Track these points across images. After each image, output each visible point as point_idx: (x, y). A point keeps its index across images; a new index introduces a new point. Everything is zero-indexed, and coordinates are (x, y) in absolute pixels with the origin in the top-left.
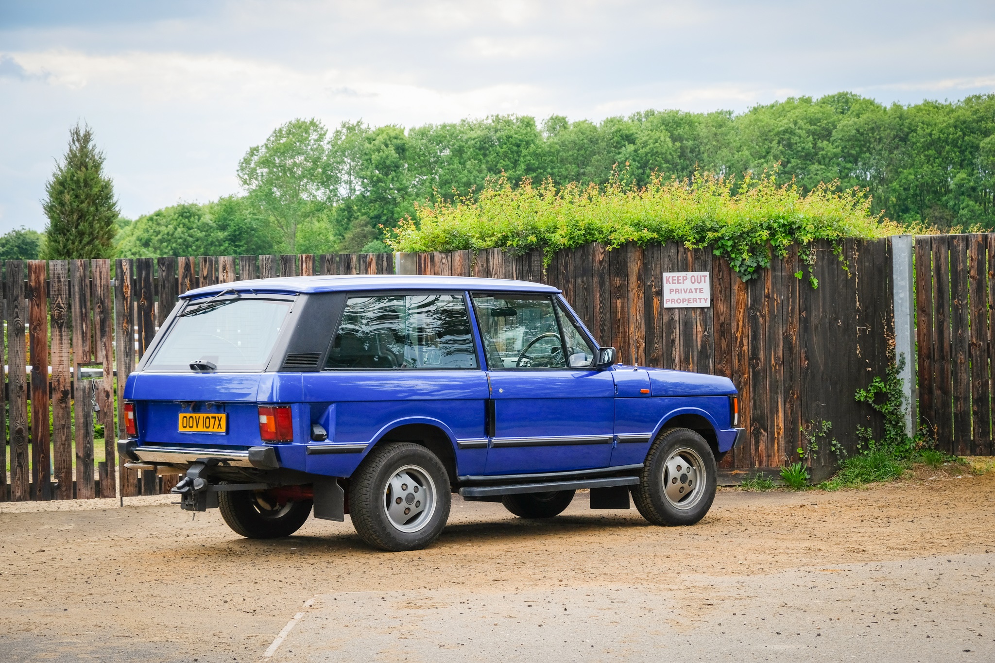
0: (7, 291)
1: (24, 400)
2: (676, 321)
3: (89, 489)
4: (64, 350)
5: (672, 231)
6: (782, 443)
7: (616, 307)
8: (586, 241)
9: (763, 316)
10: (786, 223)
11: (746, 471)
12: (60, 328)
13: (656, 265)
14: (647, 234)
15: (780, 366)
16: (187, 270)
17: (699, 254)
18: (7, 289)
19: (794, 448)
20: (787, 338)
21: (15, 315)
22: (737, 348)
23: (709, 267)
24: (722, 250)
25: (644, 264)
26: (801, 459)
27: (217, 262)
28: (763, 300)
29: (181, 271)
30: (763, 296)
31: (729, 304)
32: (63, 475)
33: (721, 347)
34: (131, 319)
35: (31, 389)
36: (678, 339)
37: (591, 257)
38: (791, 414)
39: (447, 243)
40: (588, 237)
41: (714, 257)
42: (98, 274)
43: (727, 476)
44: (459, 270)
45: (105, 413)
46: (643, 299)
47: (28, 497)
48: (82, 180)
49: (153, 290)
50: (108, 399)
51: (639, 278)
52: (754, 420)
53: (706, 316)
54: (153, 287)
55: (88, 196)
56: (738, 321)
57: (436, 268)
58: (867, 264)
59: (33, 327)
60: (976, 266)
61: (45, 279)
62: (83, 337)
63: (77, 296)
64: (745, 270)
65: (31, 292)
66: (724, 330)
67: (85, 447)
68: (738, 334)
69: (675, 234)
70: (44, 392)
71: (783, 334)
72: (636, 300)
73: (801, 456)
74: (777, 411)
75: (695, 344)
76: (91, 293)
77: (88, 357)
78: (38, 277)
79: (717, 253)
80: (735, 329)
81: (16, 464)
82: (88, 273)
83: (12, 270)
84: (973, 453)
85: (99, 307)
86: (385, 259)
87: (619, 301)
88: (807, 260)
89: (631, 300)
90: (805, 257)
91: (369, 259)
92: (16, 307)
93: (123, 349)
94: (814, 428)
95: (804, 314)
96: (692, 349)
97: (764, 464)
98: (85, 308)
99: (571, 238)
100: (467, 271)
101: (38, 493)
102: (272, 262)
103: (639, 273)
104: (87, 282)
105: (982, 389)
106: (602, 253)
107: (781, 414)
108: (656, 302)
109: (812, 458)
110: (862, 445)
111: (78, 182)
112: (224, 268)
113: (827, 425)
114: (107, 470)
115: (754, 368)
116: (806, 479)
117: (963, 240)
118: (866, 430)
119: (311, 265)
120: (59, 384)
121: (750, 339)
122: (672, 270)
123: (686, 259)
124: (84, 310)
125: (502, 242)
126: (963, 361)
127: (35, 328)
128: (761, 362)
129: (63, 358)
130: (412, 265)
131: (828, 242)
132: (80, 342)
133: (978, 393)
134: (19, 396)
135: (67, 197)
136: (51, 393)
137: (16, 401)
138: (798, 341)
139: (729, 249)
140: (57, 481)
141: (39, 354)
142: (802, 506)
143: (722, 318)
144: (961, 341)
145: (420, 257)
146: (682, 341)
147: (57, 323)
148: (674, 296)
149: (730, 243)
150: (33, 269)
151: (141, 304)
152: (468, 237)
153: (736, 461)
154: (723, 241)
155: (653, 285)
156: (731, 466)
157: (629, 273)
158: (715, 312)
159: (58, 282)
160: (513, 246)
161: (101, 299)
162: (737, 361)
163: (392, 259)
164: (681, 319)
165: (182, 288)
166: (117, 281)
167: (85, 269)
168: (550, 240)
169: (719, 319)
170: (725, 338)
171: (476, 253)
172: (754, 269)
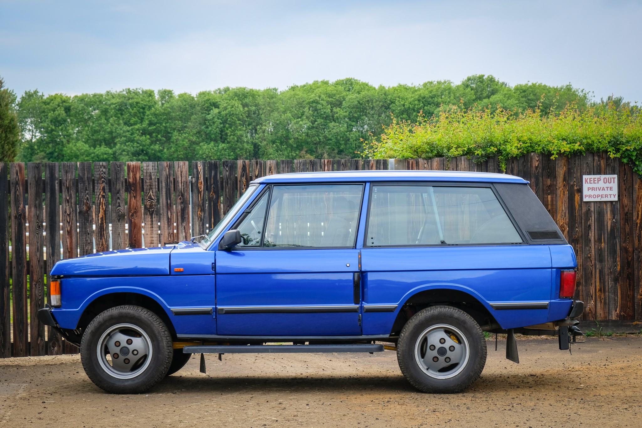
0: (112, 186)
2: (592, 211)
4: (154, 232)
5: (593, 144)
7: (548, 201)
8: (528, 152)
12: (151, 215)
13: (577, 170)
14: (577, 147)
16: (244, 171)
17: (610, 161)
18: (112, 184)
21: (117, 205)
22: (637, 231)
23: (617, 171)
25: (568, 169)
27: (265, 163)
29: (239, 171)
31: (631, 199)
33: (625, 231)
34: (203, 208)
36: (593, 224)
37: (529, 164)
39: (427, 152)
40: (530, 148)
41: (621, 164)
42: (180, 173)
43: (629, 326)
46: (567, 195)
49: (220, 186)
51: (564, 180)
53: (614, 208)
54: (219, 184)
56: (638, 211)
59: (131, 214)
61: (140, 177)
62: (168, 222)
63: (164, 190)
65: (129, 187)
66: (628, 218)
68: (638, 221)
72: (562, 195)
75: (606, 228)
76: (174, 187)
77: (172, 238)
78: (135, 176)
79: (625, 161)
80: (636, 217)
82: (172, 172)
83: (115, 169)
85: (180, 199)
86: (382, 164)
87: (549, 197)
89: (558, 196)
91: (371, 164)
92: (119, 198)
93: (197, 231)
96: (604, 232)
98: (170, 199)
99: (519, 150)
102: (303, 165)
103: (564, 175)
104: (172, 179)
106: (537, 161)
108: (577, 197)
112: (270, 169)
122: (589, 174)
123: (600, 165)
124: (169, 201)
125: (469, 152)
127: (132, 215)
129: (154, 239)
132: (166, 226)
139: (634, 158)
141: (135, 235)
143: (626, 209)
145: (408, 163)
146: (596, 226)
147: (149, 211)
149: (635, 154)
150: (131, 169)
151: (211, 196)
152: (443, 147)
153: (636, 315)
154: (628, 152)
155: (575, 185)
156: (633, 318)
157: (557, 175)
158: (621, 205)
159: (150, 179)
160: (478, 154)
161: (182, 193)
162: (637, 242)
163: (387, 163)
164: (595, 210)
165: (240, 185)
166: (193, 179)
167: (170, 169)
168: (505, 150)
169: (624, 210)
170: (628, 224)
171: (449, 160)
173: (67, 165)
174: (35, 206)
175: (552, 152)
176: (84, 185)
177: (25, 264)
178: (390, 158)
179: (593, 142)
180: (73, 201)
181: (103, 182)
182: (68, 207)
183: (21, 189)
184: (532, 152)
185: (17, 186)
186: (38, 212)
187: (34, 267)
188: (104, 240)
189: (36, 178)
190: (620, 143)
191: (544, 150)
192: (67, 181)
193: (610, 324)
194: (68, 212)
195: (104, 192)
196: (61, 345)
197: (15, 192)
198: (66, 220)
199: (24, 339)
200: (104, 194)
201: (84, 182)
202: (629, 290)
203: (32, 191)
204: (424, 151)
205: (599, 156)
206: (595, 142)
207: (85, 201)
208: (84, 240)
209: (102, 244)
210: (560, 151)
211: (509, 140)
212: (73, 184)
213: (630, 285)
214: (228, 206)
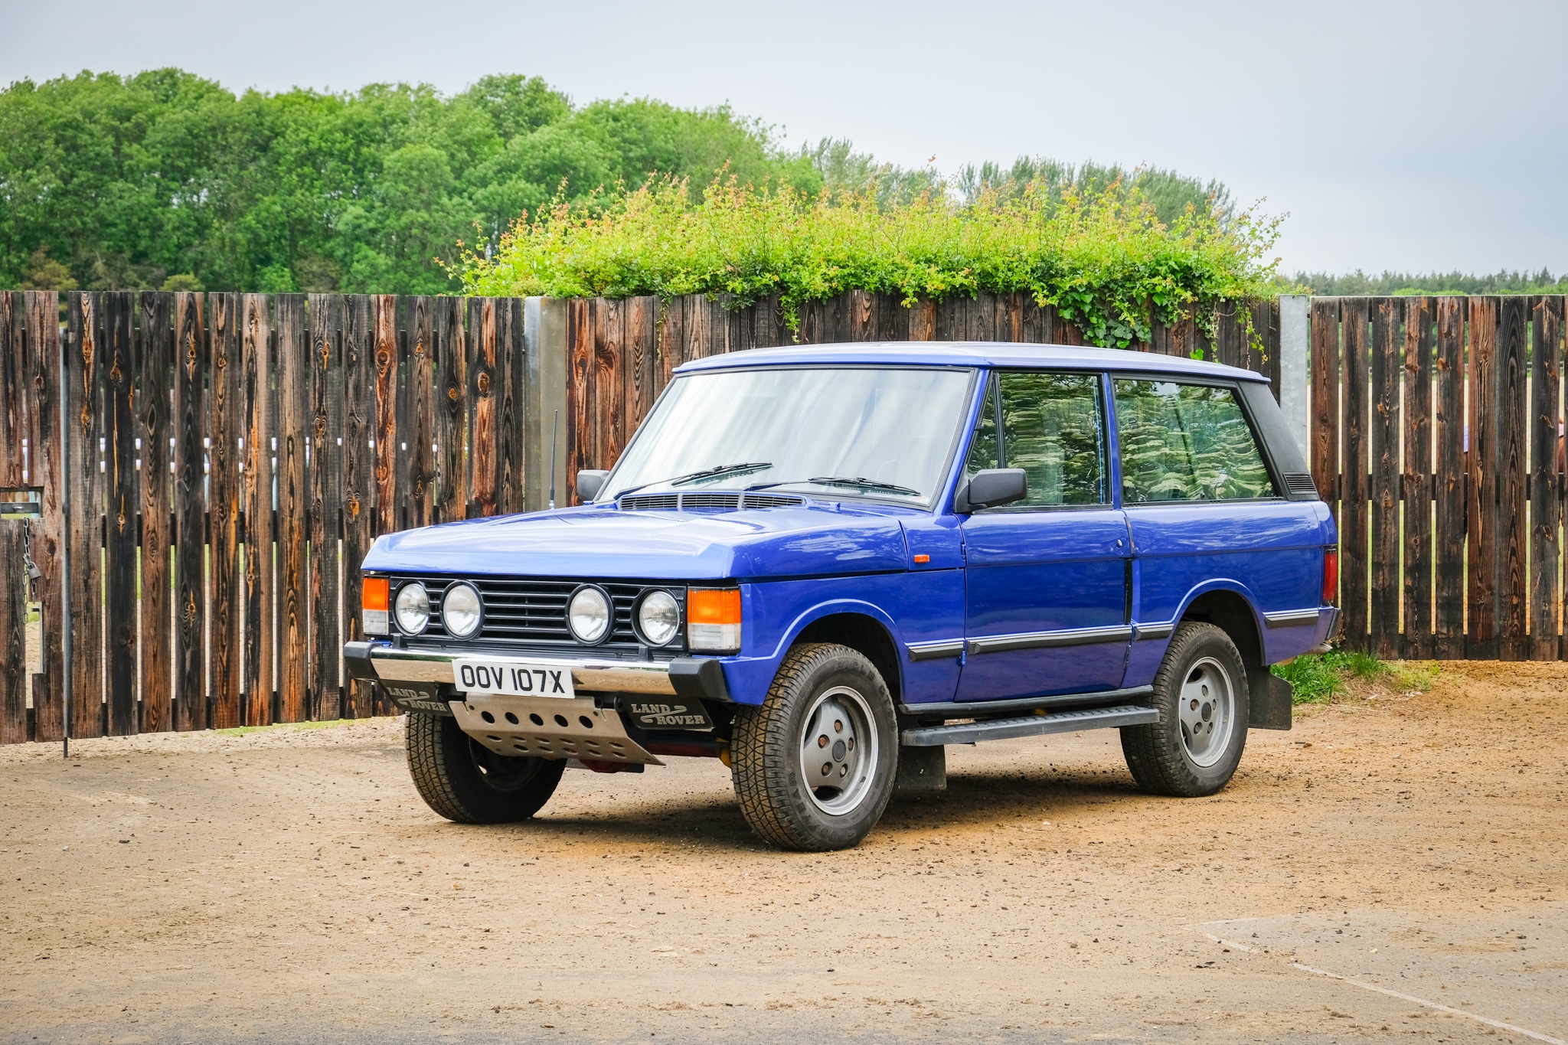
3: (16, 724)
10: (1176, 267)
13: (957, 332)
14: (959, 280)
16: (191, 317)
17: (1034, 314)
24: (1071, 310)
25: (937, 329)
27: (240, 302)
29: (179, 318)
34: (94, 406)
37: (849, 316)
39: (614, 283)
40: (852, 280)
41: (1058, 321)
42: (37, 318)
44: (636, 332)
45: (48, 582)
49: (133, 352)
50: (53, 555)
54: (132, 347)
57: (598, 326)
60: (1416, 349)
62: (9, 437)
67: (10, 645)
69: (999, 280)
76: (24, 353)
77: (17, 476)
79: (1067, 314)
82: (19, 316)
84: (1403, 654)
85: (39, 381)
86: (509, 308)
88: (1209, 331)
90: (1208, 327)
91: (484, 308)
93: (80, 461)
98: (14, 382)
102: (330, 306)
104: (18, 333)
105: (1421, 550)
106: (867, 309)
112: (252, 316)
114: (49, 690)
117: (1395, 306)
119: (392, 314)
123: (1009, 324)
124: (11, 387)
125: (713, 286)
126: (1390, 505)
130: (561, 321)
133: (1414, 557)
139: (1087, 309)
144: (1387, 472)
145: (572, 306)
149: (1088, 299)
151: (112, 377)
152: (652, 274)
154: (1075, 295)
160: (733, 291)
161: (42, 366)
163: (521, 307)
165: (181, 350)
166: (71, 334)
167: (13, 309)
168: (797, 282)
171: (666, 302)
172: (1128, 343)
175: (903, 290)
178: (529, 294)
179: (996, 269)
184: (856, 287)
190: (1057, 273)
191: (883, 284)
204: (609, 279)
205: (1007, 303)
206: (1001, 269)
210: (923, 289)
211: (805, 259)
214: (153, 402)
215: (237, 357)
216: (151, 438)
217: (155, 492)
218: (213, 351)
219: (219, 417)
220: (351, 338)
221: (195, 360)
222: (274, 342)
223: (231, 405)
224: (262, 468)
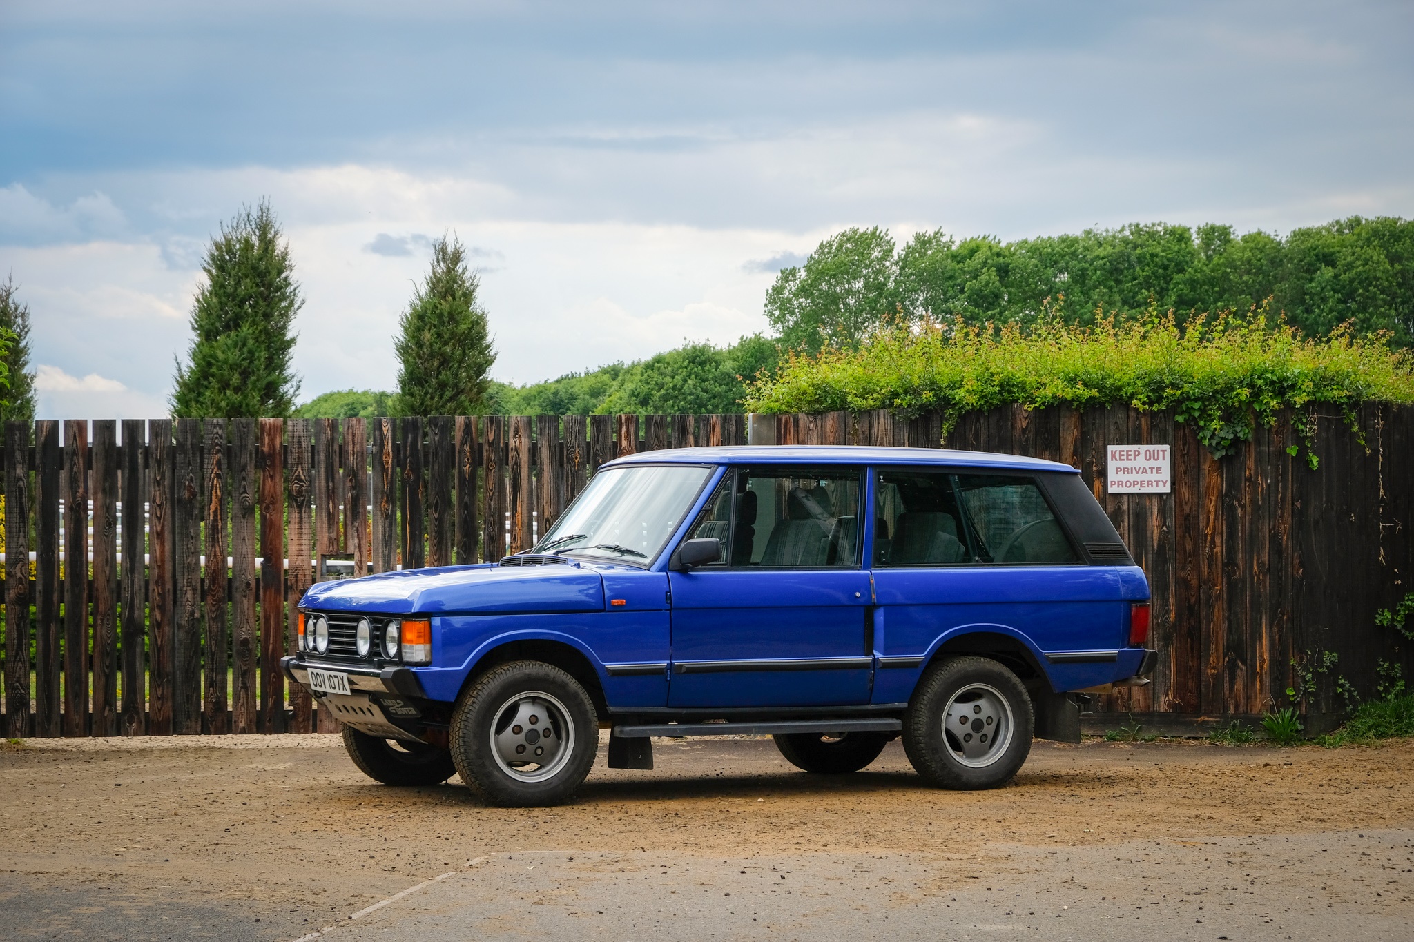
0: (233, 458)
1: (252, 601)
2: (1124, 511)
4: (304, 537)
5: (1119, 389)
6: (1267, 680)
8: (1004, 401)
9: (1243, 507)
10: (1275, 379)
11: (1216, 717)
12: (300, 507)
13: (1098, 434)
15: (1264, 575)
16: (467, 434)
17: (1157, 420)
18: (233, 455)
19: (1282, 688)
20: (1275, 538)
21: (242, 490)
22: (1207, 550)
23: (1171, 438)
24: (1186, 416)
25: (1082, 433)
26: (1292, 704)
27: (507, 422)
28: (1243, 482)
29: (458, 433)
30: (1243, 480)
31: (1196, 489)
32: (300, 701)
33: (1185, 548)
34: (392, 497)
35: (261, 587)
36: (1127, 535)
37: (1010, 424)
38: (1280, 640)
39: (816, 401)
40: (1006, 395)
41: (1177, 424)
42: (350, 437)
43: (1191, 724)
44: (831, 439)
47: (255, 730)
48: (446, 314)
49: (422, 459)
51: (1075, 453)
52: (1228, 648)
53: (1165, 505)
54: (421, 456)
55: (453, 335)
56: (1209, 513)
57: (800, 435)
58: (1397, 437)
59: (264, 505)
61: (281, 444)
62: (329, 520)
63: (323, 466)
64: (1217, 444)
65: (265, 461)
66: (1189, 524)
68: (1209, 531)
69: (1123, 393)
70: (278, 591)
71: (1270, 532)
73: (1292, 699)
74: (1261, 636)
75: (1149, 543)
76: (341, 461)
77: (335, 547)
78: (272, 441)
79: (1180, 419)
80: (1205, 524)
81: (240, 685)
82: (337, 436)
83: (239, 431)
85: (351, 480)
86: (733, 422)
88: (1303, 431)
90: (1301, 427)
91: (711, 422)
92: (244, 479)
93: (381, 536)
94: (1310, 662)
95: (1298, 504)
96: (1146, 550)
97: (1241, 709)
98: (333, 481)
99: (982, 397)
100: (842, 440)
101: (267, 724)
102: (580, 424)
103: (1075, 445)
104: (336, 448)
106: (1026, 418)
107: (1265, 641)
108: (1097, 485)
109: (1308, 703)
110: (1385, 687)
111: (441, 316)
112: (516, 432)
113: (1330, 657)
115: (1229, 577)
116: (1297, 731)
118: (1392, 665)
119: (632, 429)
120: (297, 581)
121: (1224, 538)
122: (1120, 442)
123: (1139, 427)
124: (331, 485)
125: (887, 403)
127: (267, 508)
128: (1239, 569)
129: (303, 548)
130: (769, 431)
131: (1335, 407)
132: (325, 526)
134: (245, 596)
135: (427, 336)
136: (286, 593)
137: (241, 603)
138: (1290, 541)
139: (1197, 414)
140: (291, 708)
141: (271, 540)
142: (1266, 765)
143: (1187, 509)
145: (779, 420)
146: (1132, 538)
147: (296, 500)
148: (1122, 477)
149: (1197, 406)
150: (267, 430)
151: (406, 477)
152: (844, 394)
153: (1203, 704)
154: (1188, 403)
155: (1093, 462)
156: (1197, 711)
157: (1061, 445)
158: (1177, 501)
159: (298, 448)
161: (353, 470)
162: (1206, 567)
163: (743, 421)
164: (1131, 508)
165: (460, 457)
166: (375, 447)
167: (333, 430)
168: (954, 398)
169: (1183, 510)
170: (1190, 536)
171: (855, 417)
172: (1229, 442)
173: (159, 424)
174: (104, 491)
176: (185, 456)
177: (85, 586)
180: (167, 482)
181: (218, 451)
182: (158, 493)
183: (81, 462)
184: (1014, 401)
185: (75, 457)
186: (108, 501)
187: (100, 591)
188: (217, 549)
189: (107, 446)
192: (157, 450)
193: (1156, 720)
194: (158, 502)
195: (220, 468)
196: (143, 719)
197: (71, 468)
198: (154, 515)
199: (82, 709)
200: (219, 472)
201: (185, 452)
202: (1190, 659)
203: (98, 464)
204: (810, 399)
205: (1137, 411)
207: (187, 483)
208: (185, 547)
209: (215, 555)
212: (167, 454)
213: (1192, 649)
214: (437, 494)
215: (504, 462)
216: (436, 520)
217: (439, 558)
218: (485, 458)
219: (490, 505)
220: (598, 447)
221: (470, 464)
222: (534, 450)
223: (499, 496)
224: (524, 541)
